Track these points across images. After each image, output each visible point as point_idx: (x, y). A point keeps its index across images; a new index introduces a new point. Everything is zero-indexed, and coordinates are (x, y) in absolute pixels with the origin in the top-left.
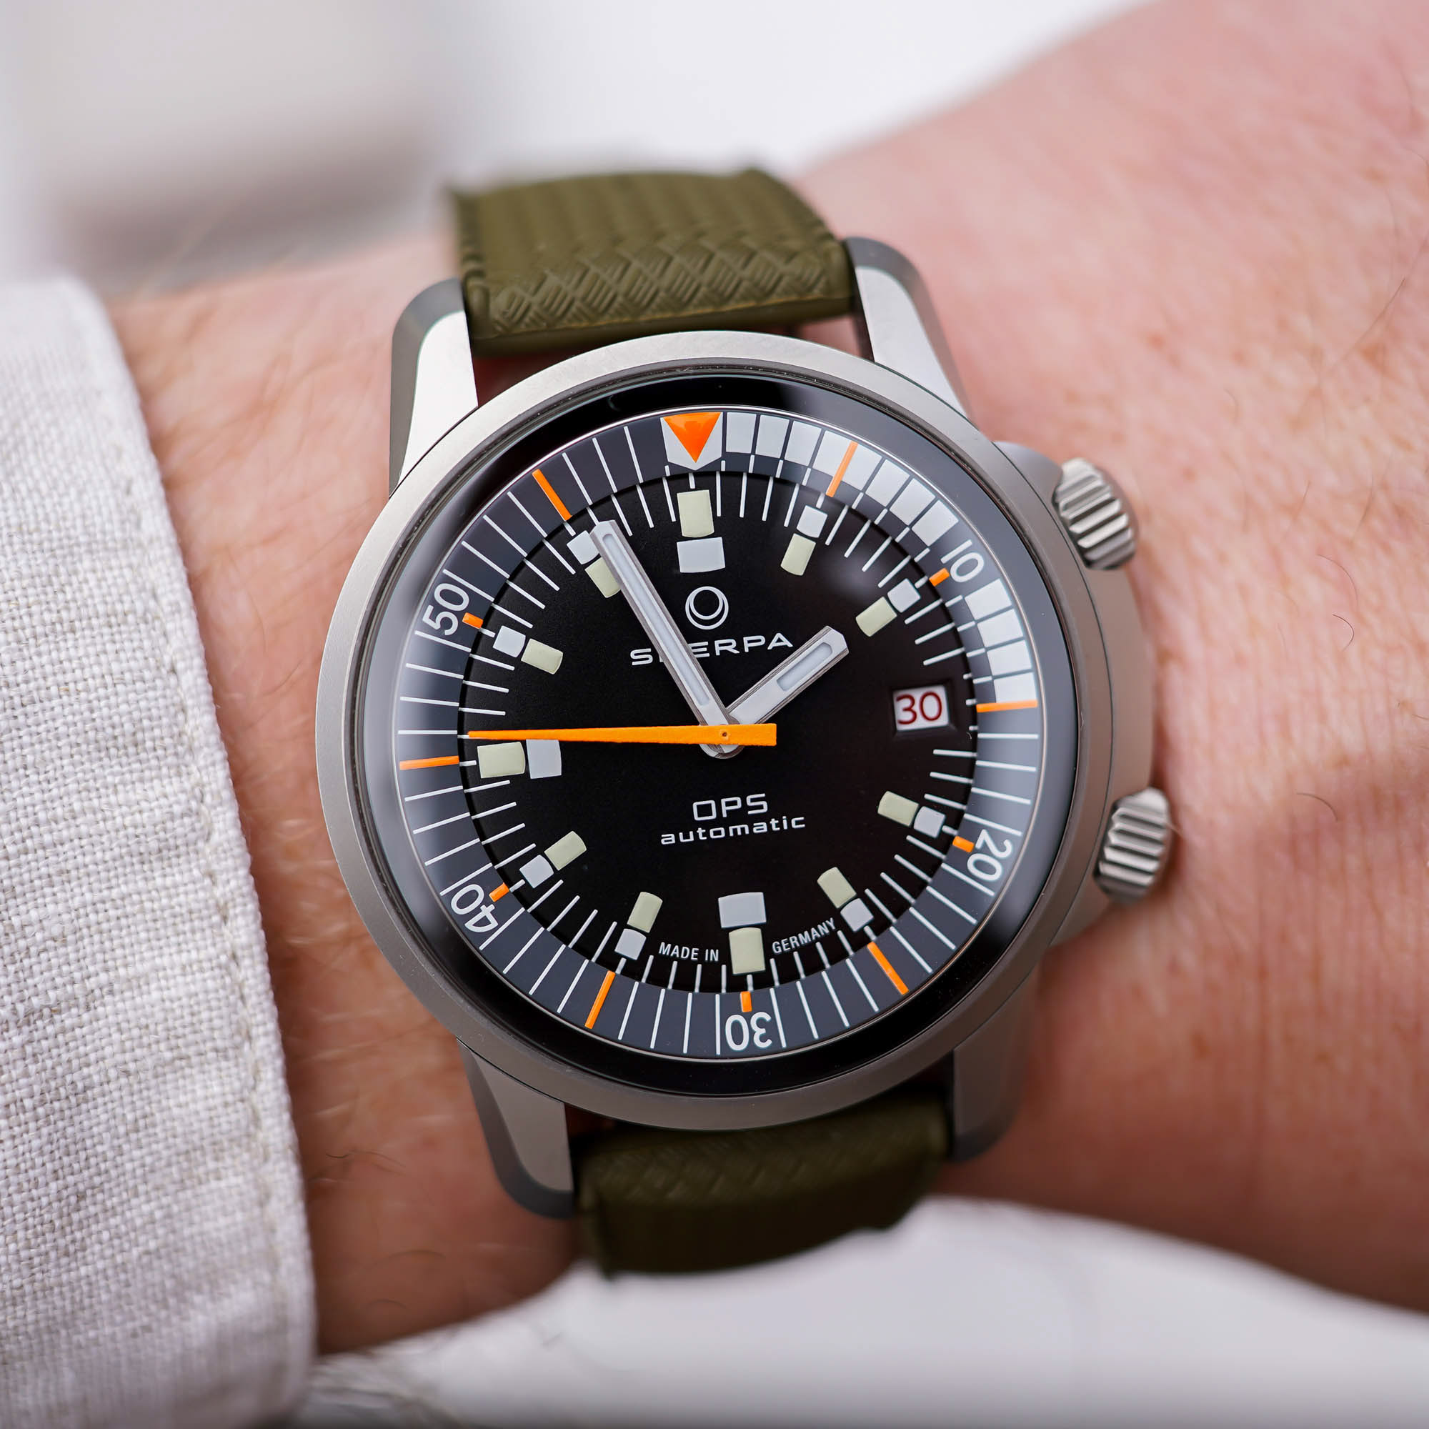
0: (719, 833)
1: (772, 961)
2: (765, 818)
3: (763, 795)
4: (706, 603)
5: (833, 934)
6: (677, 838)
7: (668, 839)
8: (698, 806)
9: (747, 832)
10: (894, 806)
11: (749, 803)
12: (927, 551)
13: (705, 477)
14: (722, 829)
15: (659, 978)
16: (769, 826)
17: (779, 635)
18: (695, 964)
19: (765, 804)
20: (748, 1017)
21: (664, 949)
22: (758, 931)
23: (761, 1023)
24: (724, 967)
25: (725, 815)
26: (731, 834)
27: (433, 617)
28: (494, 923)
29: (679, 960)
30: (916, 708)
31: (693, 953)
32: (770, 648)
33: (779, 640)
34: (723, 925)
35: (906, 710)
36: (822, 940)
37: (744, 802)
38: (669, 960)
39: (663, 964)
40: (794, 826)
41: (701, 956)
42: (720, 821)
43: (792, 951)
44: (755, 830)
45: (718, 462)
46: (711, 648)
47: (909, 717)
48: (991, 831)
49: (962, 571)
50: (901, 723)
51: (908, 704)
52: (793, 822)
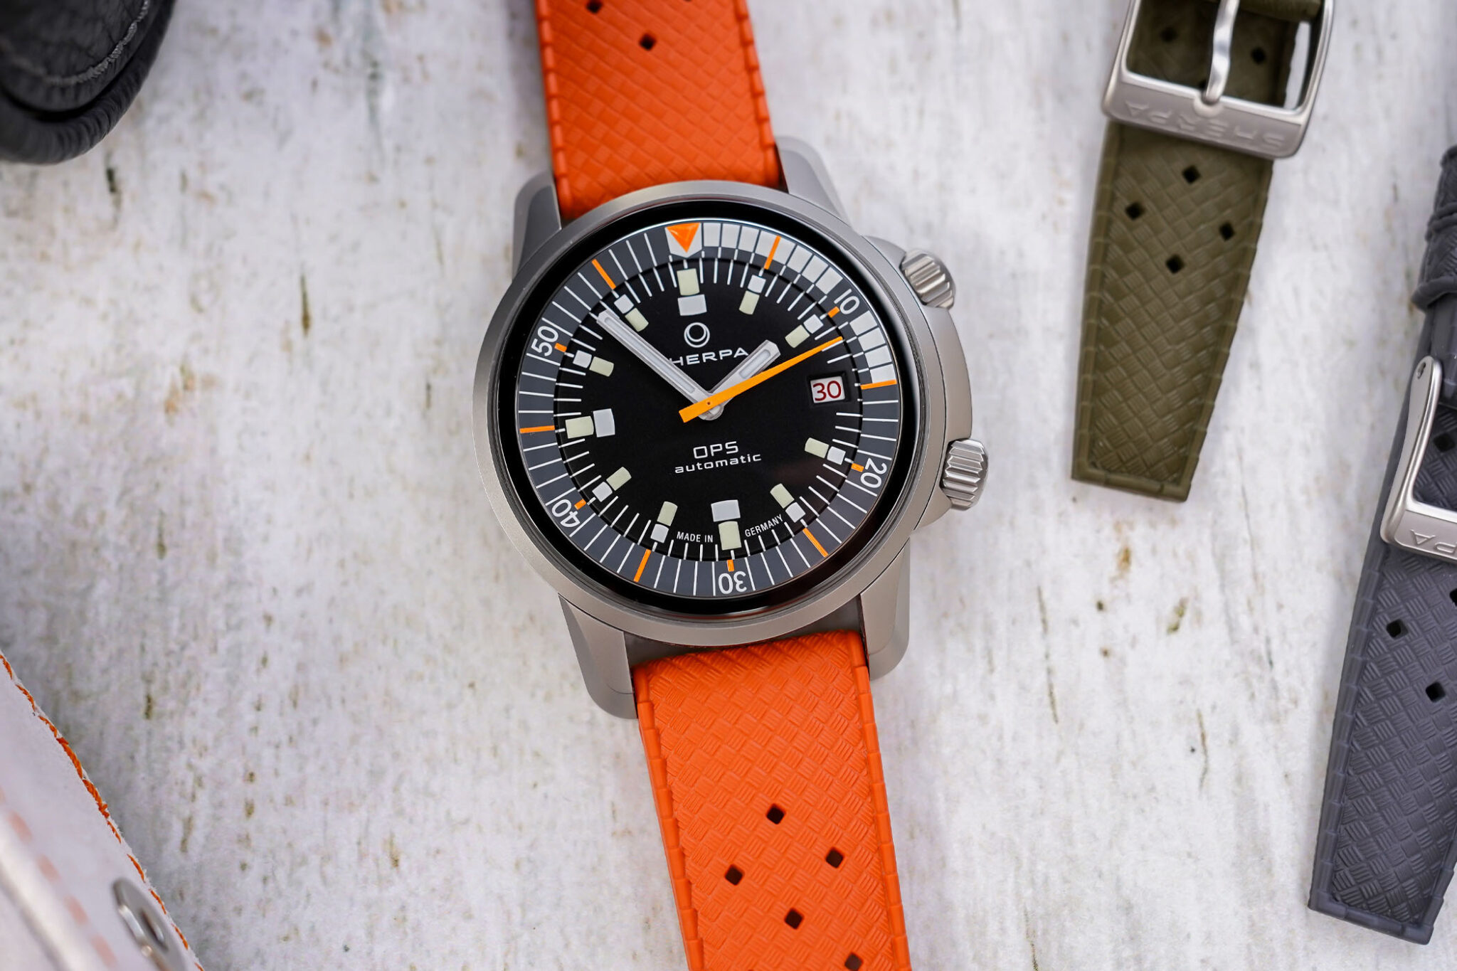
1: (745, 541)
2: (737, 456)
3: (735, 442)
4: (697, 332)
5: (781, 524)
6: (685, 469)
7: (679, 470)
8: (697, 450)
9: (727, 464)
10: (814, 447)
11: (727, 447)
12: (825, 297)
13: (693, 262)
14: (712, 463)
15: (677, 553)
16: (740, 461)
17: (740, 349)
18: (699, 544)
19: (736, 447)
20: (732, 574)
21: (680, 536)
22: (736, 523)
23: (740, 577)
24: (716, 546)
25: (713, 455)
26: (717, 466)
27: (537, 346)
28: (578, 522)
29: (689, 542)
30: (825, 391)
31: (697, 538)
32: (735, 356)
33: (740, 352)
34: (715, 520)
35: (819, 392)
36: (775, 528)
37: (724, 447)
38: (684, 542)
39: (679, 545)
40: (754, 460)
41: (702, 539)
42: (710, 459)
44: (731, 463)
45: (699, 253)
46: (700, 358)
47: (821, 396)
48: (873, 458)
49: (847, 307)
50: (816, 399)
51: (820, 388)
52: (754, 457)
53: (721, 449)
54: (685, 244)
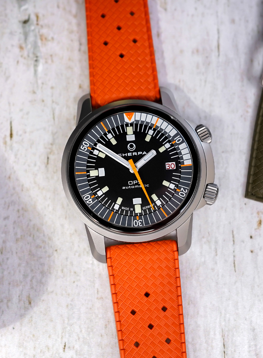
0: (133, 187)
1: (143, 211)
4: (131, 146)
5: (154, 206)
6: (125, 188)
7: (124, 188)
8: (129, 182)
9: (138, 187)
10: (165, 183)
12: (172, 138)
13: (132, 125)
15: (122, 213)
17: (144, 152)
18: (129, 211)
20: (138, 221)
21: (123, 208)
22: (140, 205)
23: (140, 222)
24: (134, 212)
25: (134, 184)
26: (135, 187)
27: (82, 147)
28: (92, 202)
29: (125, 210)
30: (170, 166)
31: (128, 209)
32: (143, 154)
33: (145, 153)
34: (134, 204)
35: (168, 166)
39: (122, 211)
40: (147, 186)
42: (133, 185)
43: (146, 209)
44: (140, 187)
45: (134, 122)
46: (132, 154)
47: (168, 168)
48: (183, 188)
49: (178, 141)
50: (167, 169)
51: (168, 165)
52: (147, 185)
53: (137, 182)
54: (130, 119)
